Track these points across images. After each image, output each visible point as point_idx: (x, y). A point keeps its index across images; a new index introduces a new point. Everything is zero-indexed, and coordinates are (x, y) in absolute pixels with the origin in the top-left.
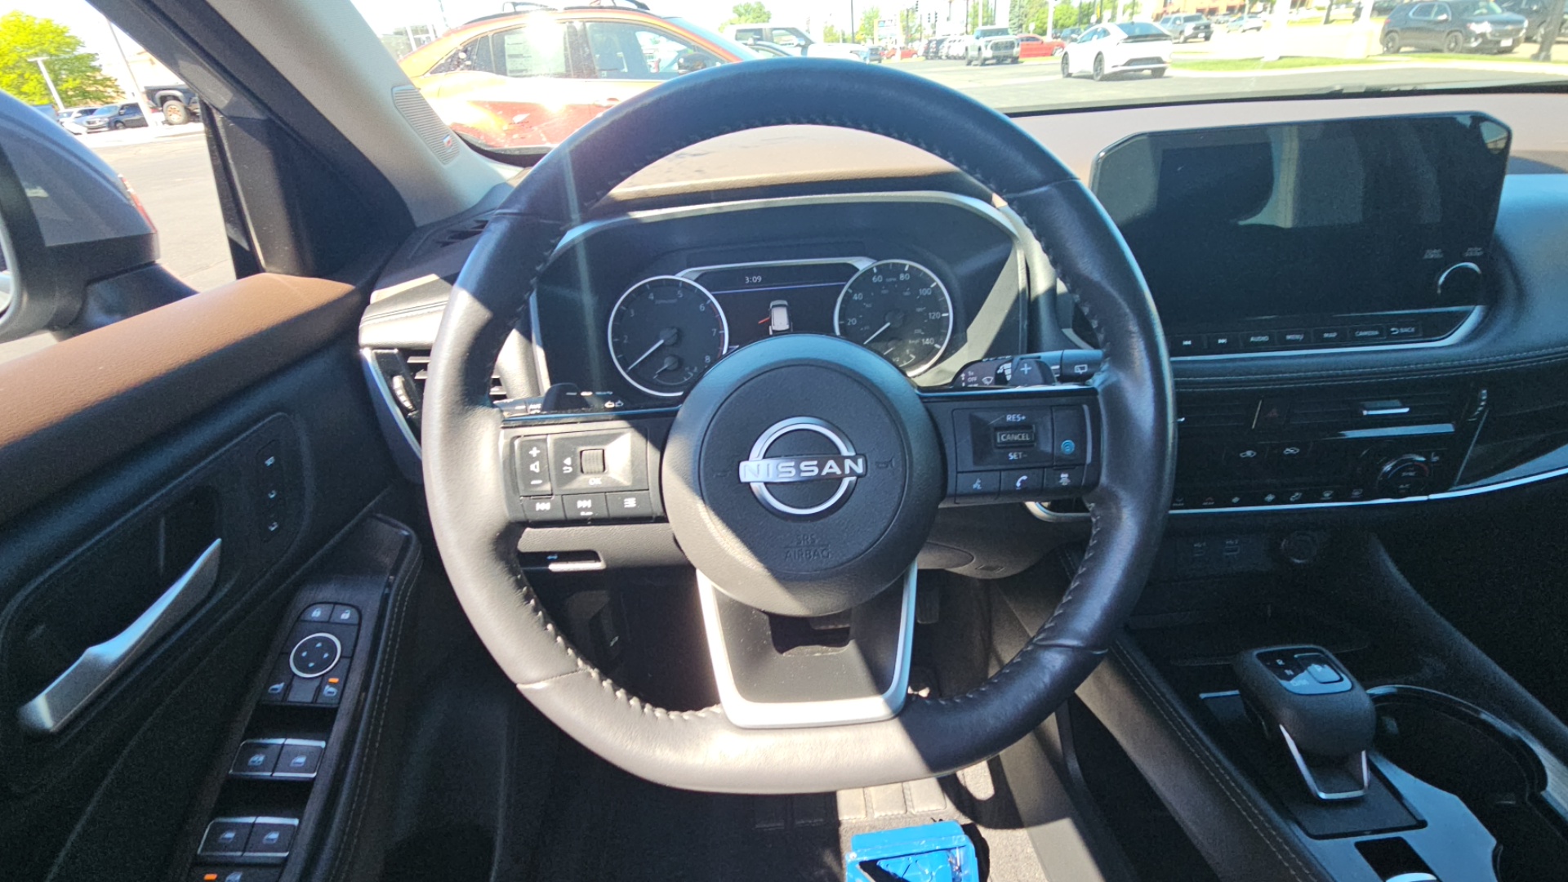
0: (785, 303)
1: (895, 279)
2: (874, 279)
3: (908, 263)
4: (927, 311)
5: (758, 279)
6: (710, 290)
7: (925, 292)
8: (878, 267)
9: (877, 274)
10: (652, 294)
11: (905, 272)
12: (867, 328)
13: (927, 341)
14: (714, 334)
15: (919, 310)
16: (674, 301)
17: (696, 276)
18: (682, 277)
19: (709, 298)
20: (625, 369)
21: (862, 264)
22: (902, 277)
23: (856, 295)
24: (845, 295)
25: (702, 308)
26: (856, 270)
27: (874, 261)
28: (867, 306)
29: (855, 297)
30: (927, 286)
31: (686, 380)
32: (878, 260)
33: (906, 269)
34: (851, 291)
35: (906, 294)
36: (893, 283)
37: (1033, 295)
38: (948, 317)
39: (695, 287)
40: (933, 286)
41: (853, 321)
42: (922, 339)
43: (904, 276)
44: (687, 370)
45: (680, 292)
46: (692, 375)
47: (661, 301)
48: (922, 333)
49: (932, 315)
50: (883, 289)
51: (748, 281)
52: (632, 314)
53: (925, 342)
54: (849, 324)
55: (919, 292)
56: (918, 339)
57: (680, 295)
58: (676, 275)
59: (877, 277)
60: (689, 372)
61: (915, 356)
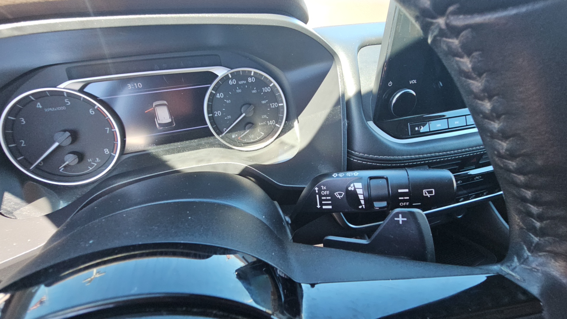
0: (165, 102)
1: (245, 82)
2: (230, 82)
3: (253, 70)
4: (268, 103)
7: (267, 90)
8: (231, 74)
9: (232, 79)
10: (38, 104)
11: (251, 77)
12: (229, 117)
13: (271, 123)
14: (108, 132)
15: (263, 102)
16: (64, 108)
17: (77, 87)
18: (64, 88)
20: (28, 170)
21: (221, 72)
22: (250, 80)
23: (218, 94)
24: (210, 95)
25: (92, 112)
26: (217, 76)
27: (229, 69)
28: (228, 102)
29: (218, 96)
30: (268, 86)
31: (91, 169)
32: (232, 69)
33: (252, 74)
34: (214, 92)
35: (254, 92)
36: (244, 84)
37: (346, 99)
38: (283, 106)
40: (271, 85)
41: (218, 113)
42: (268, 122)
43: (251, 79)
44: (90, 161)
45: (67, 101)
46: (96, 164)
47: (51, 109)
48: (267, 118)
49: (272, 105)
50: (237, 89)
51: (131, 87)
52: (23, 122)
53: (270, 124)
54: (216, 115)
55: (263, 90)
56: (265, 122)
57: (68, 103)
58: (58, 87)
59: (232, 81)
60: (92, 163)
61: (263, 134)
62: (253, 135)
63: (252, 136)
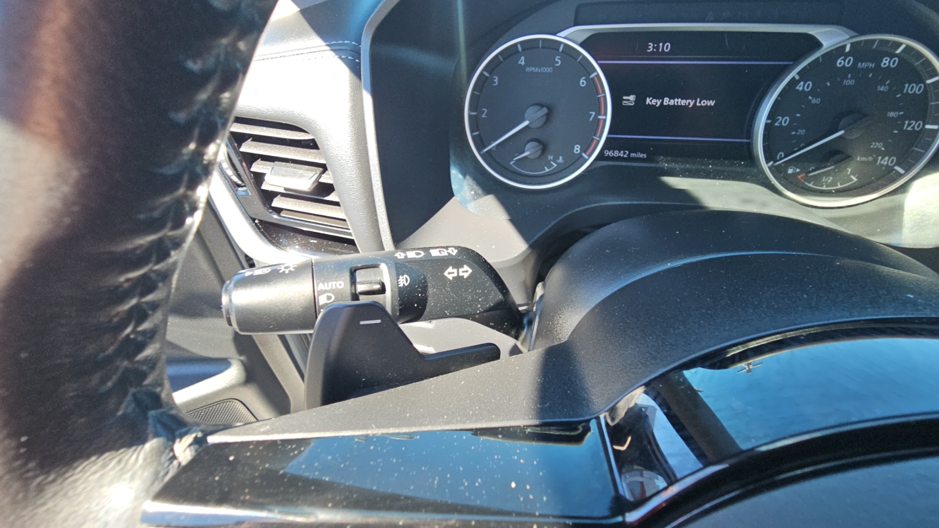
1: (872, 65)
2: (839, 61)
3: (906, 42)
4: (903, 118)
5: (667, 47)
6: (596, 60)
7: (913, 89)
8: (854, 45)
9: (847, 56)
10: (523, 58)
11: (892, 56)
12: (802, 132)
13: (885, 161)
14: (591, 119)
15: (892, 114)
16: (549, 70)
17: (583, 38)
18: (564, 38)
19: (595, 70)
20: (479, 150)
21: (833, 38)
22: (886, 62)
23: (802, 83)
24: (788, 84)
25: (583, 82)
26: (819, 45)
27: (854, 34)
28: (814, 101)
29: (800, 87)
30: (920, 80)
31: (547, 170)
32: (862, 34)
33: (899, 51)
34: (797, 77)
35: (882, 89)
36: (868, 70)
38: (936, 132)
39: (580, 54)
40: (930, 81)
41: (784, 121)
42: (880, 158)
43: (889, 62)
44: (550, 159)
45: (558, 59)
46: (555, 165)
47: (534, 69)
48: (883, 149)
49: (909, 125)
50: (847, 79)
51: (652, 49)
52: (495, 83)
53: (882, 162)
54: (776, 124)
55: (905, 87)
56: (873, 157)
57: (557, 63)
58: (558, 35)
59: (844, 60)
60: (552, 163)
61: (855, 179)
62: (831, 178)
63: (829, 179)
